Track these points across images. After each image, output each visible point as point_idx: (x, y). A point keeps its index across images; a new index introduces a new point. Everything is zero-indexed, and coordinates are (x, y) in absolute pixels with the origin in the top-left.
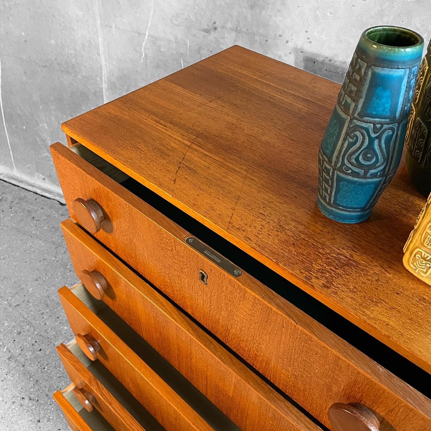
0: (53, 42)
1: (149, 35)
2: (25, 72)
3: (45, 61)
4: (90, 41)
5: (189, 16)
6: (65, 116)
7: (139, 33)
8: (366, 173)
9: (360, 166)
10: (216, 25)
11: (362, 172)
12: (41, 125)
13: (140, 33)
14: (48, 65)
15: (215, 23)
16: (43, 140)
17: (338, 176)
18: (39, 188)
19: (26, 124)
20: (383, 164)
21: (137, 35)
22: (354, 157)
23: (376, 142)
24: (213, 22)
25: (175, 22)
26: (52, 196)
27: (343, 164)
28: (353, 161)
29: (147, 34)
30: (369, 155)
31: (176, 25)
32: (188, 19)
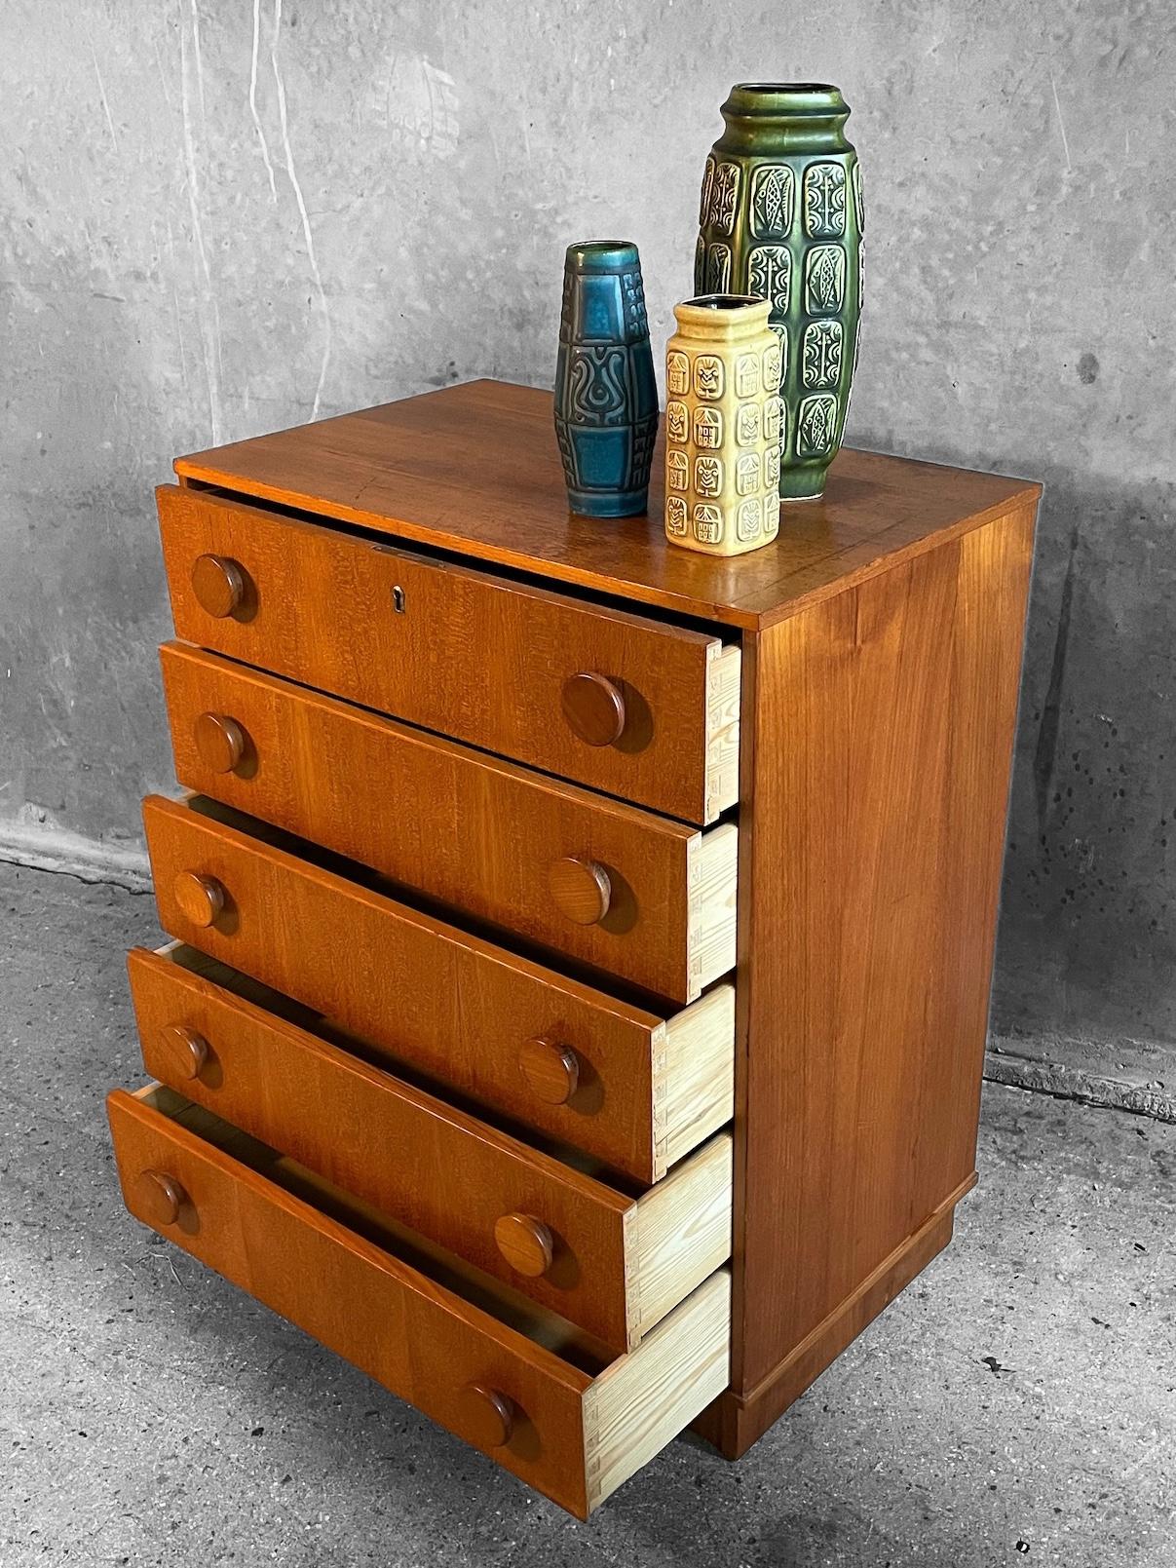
0: (108, 445)
1: (322, 404)
2: (32, 527)
3: (84, 494)
4: (192, 434)
5: (400, 356)
6: (118, 625)
7: (298, 402)
8: (603, 417)
9: (594, 409)
10: (456, 369)
11: (596, 417)
12: (54, 660)
13: (302, 401)
14: (91, 502)
15: (452, 364)
16: (55, 703)
17: (573, 432)
18: (28, 849)
19: (14, 664)
20: (621, 404)
21: (295, 406)
22: (584, 396)
23: (604, 371)
24: (448, 362)
25: (374, 371)
26: (61, 866)
27: (574, 411)
28: (583, 402)
29: (317, 402)
30: (600, 391)
31: (376, 377)
32: (400, 361)
